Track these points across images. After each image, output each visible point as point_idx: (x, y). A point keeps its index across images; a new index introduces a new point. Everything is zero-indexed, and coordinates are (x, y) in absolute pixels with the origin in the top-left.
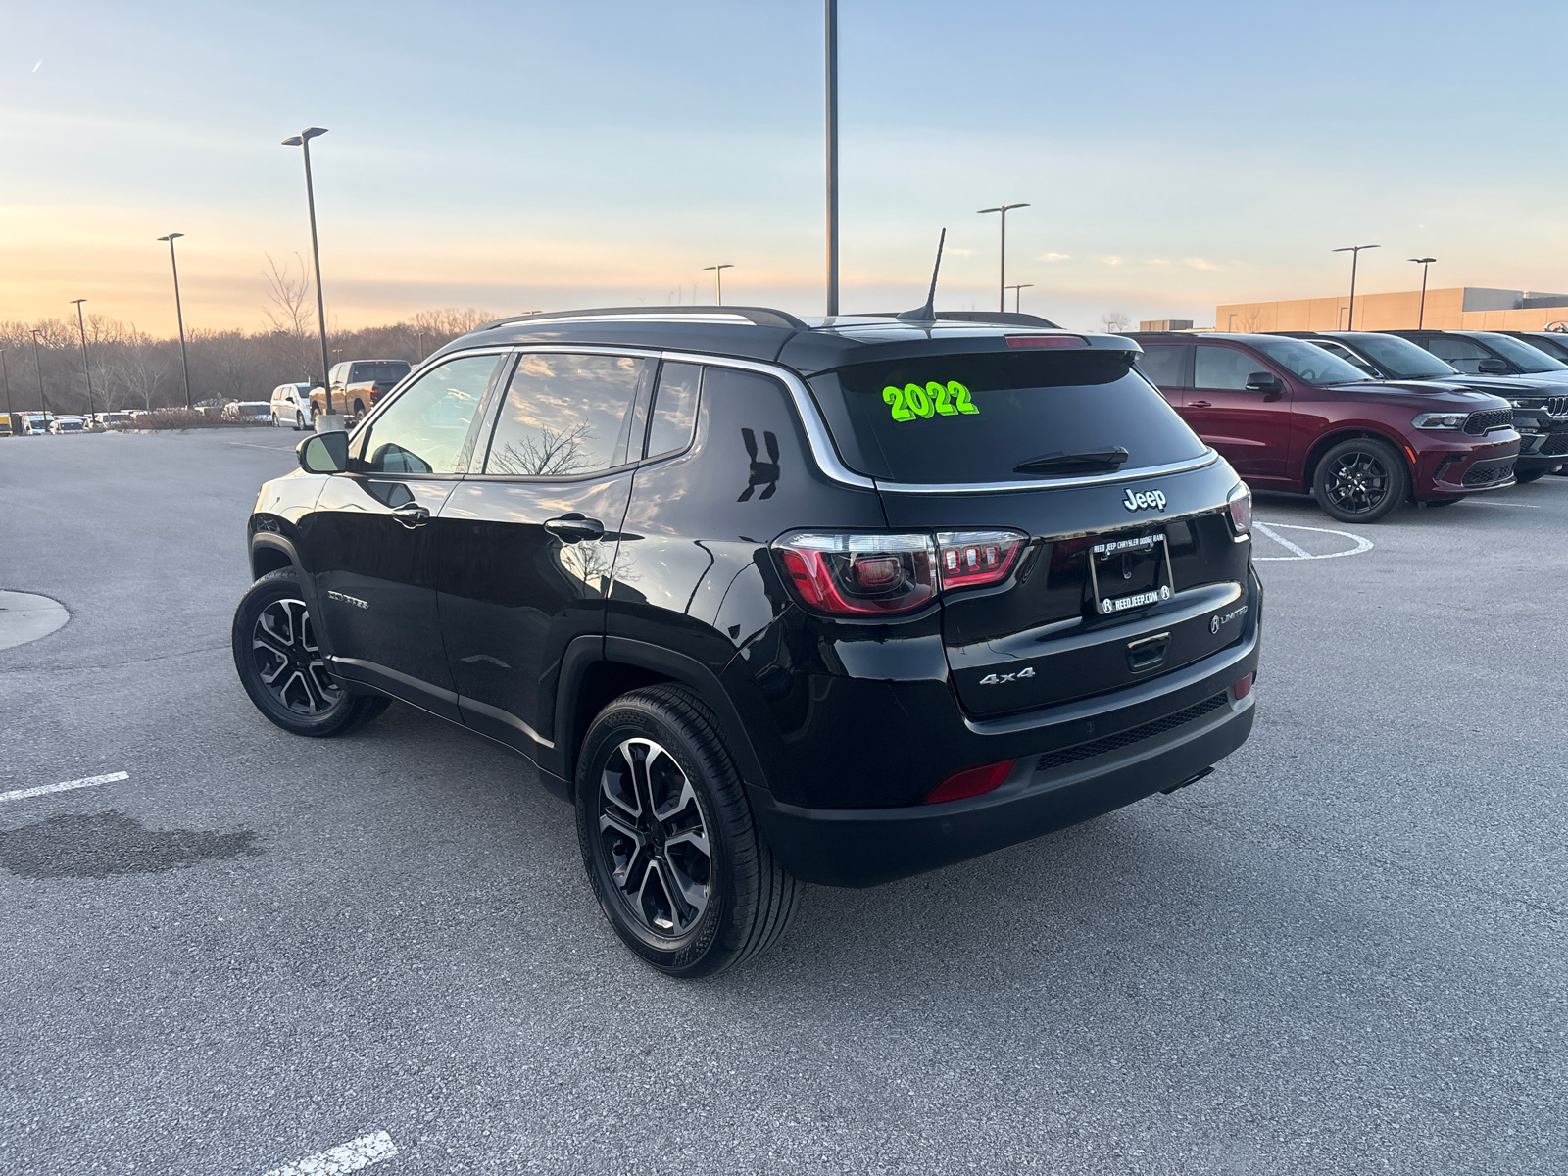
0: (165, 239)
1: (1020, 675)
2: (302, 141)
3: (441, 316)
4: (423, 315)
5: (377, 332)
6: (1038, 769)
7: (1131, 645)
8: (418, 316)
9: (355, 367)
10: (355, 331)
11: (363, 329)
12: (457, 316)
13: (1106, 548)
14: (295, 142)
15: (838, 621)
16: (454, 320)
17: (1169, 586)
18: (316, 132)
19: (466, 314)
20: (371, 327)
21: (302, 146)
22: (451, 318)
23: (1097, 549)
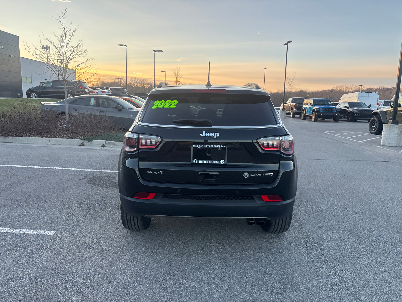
0: (264, 69)
1: (158, 173)
2: (287, 44)
3: (343, 87)
4: (338, 86)
5: (326, 91)
6: (163, 198)
7: (199, 173)
8: (336, 87)
9: (293, 99)
10: (320, 90)
11: (323, 90)
12: (348, 86)
13: (198, 146)
14: (285, 44)
15: (128, 153)
16: (347, 88)
17: (225, 160)
18: (290, 42)
19: (351, 86)
20: (325, 89)
21: (287, 46)
22: (346, 87)
23: (194, 146)
